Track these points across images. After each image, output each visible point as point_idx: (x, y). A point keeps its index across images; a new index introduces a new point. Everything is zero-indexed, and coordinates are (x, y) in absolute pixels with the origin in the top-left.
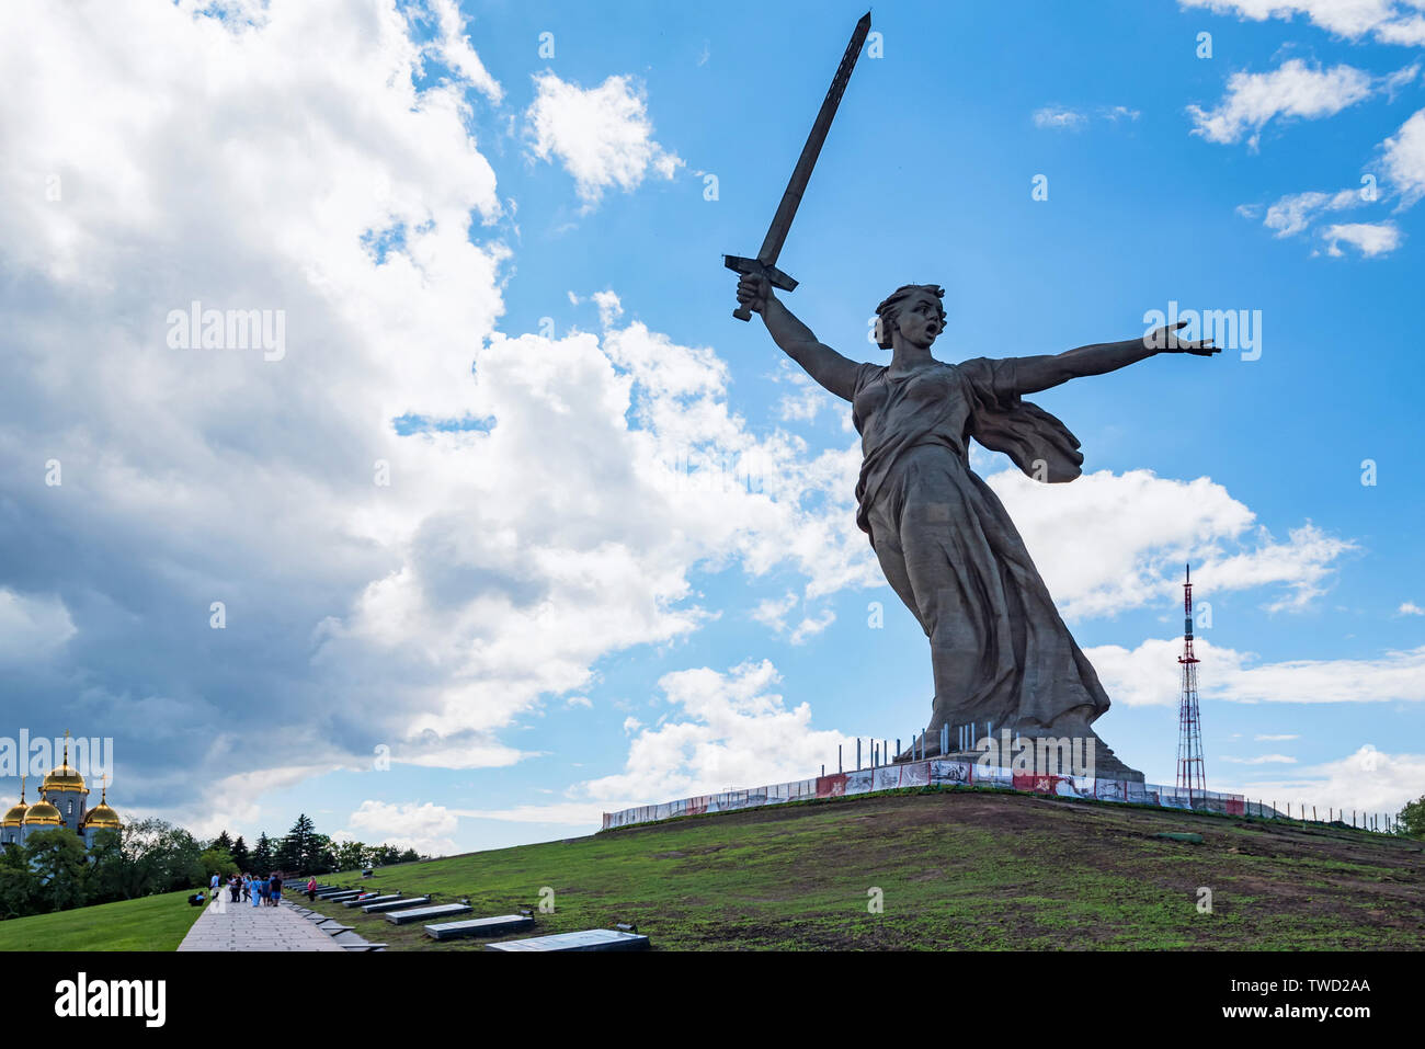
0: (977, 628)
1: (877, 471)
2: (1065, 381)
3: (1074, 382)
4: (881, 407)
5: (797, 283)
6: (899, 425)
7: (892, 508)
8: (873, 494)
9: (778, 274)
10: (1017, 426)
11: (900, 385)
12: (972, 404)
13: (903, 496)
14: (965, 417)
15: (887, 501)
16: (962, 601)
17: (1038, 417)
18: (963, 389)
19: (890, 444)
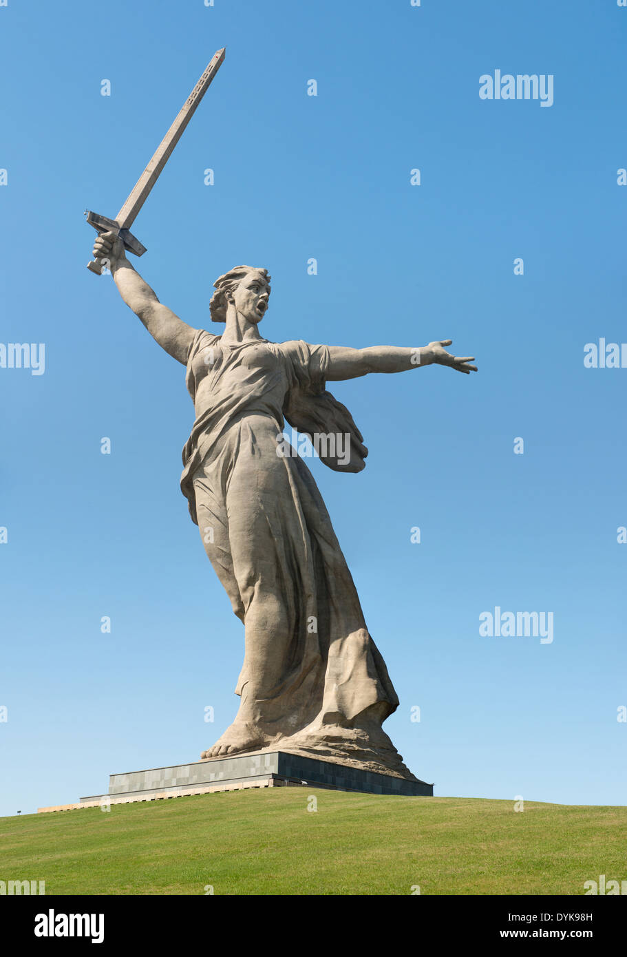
0: (287, 608)
1: (208, 432)
2: (364, 374)
3: (370, 376)
4: (217, 368)
5: (146, 250)
6: (233, 389)
7: (220, 470)
8: (203, 454)
9: (130, 238)
10: (320, 411)
11: (235, 352)
12: (291, 381)
13: (233, 457)
14: (285, 391)
15: (216, 462)
16: (277, 577)
17: (336, 407)
18: (285, 366)
19: (224, 405)
